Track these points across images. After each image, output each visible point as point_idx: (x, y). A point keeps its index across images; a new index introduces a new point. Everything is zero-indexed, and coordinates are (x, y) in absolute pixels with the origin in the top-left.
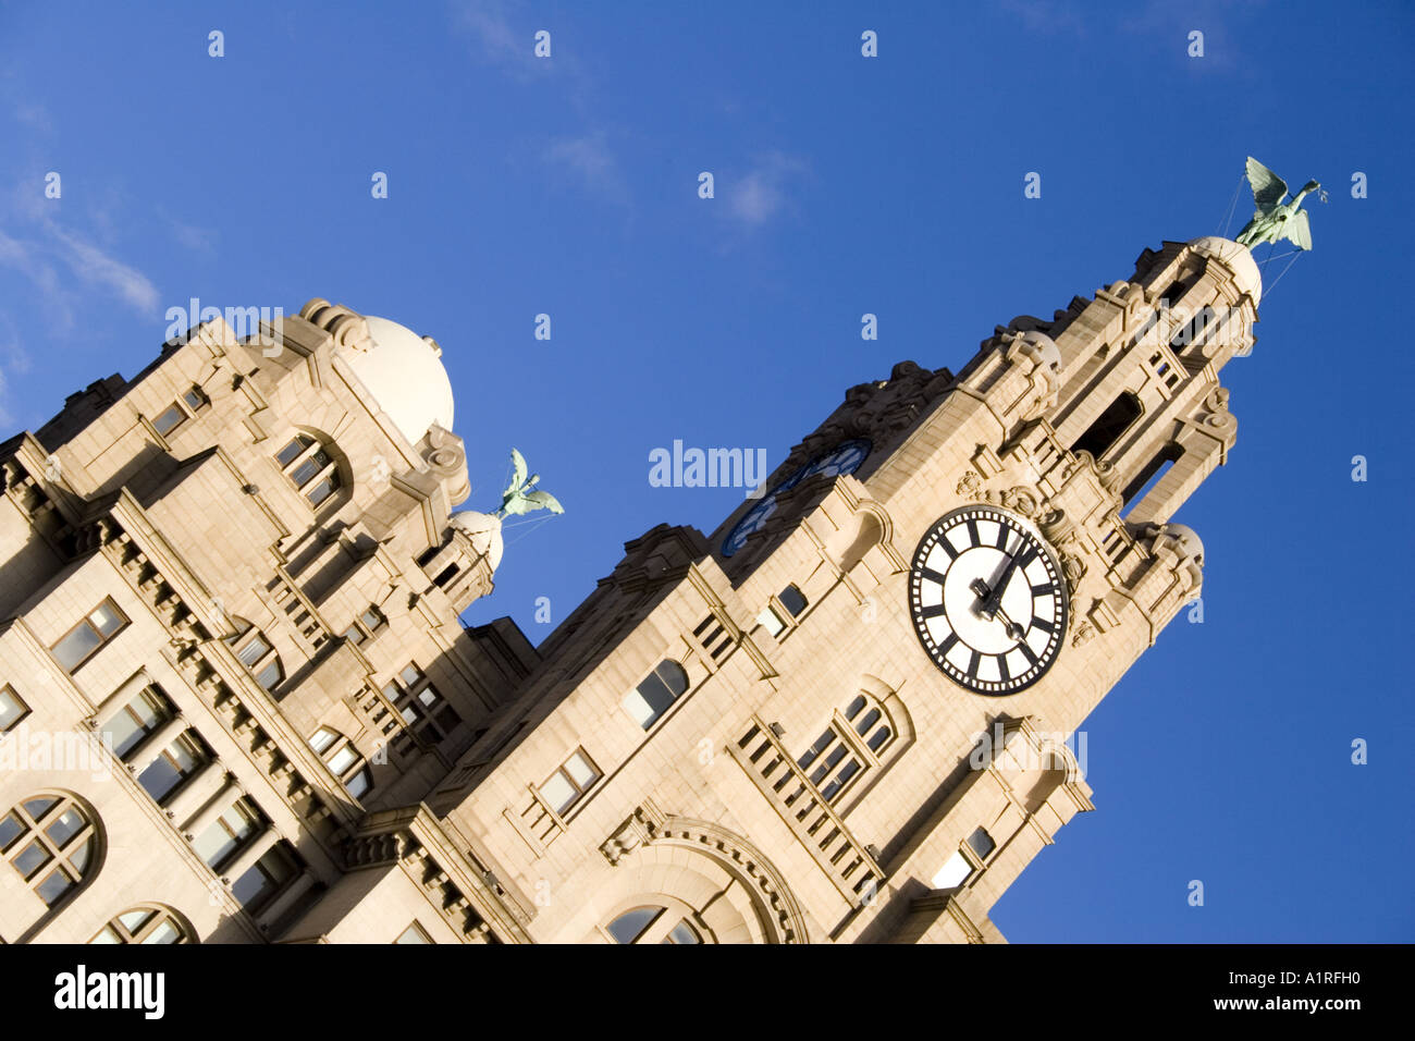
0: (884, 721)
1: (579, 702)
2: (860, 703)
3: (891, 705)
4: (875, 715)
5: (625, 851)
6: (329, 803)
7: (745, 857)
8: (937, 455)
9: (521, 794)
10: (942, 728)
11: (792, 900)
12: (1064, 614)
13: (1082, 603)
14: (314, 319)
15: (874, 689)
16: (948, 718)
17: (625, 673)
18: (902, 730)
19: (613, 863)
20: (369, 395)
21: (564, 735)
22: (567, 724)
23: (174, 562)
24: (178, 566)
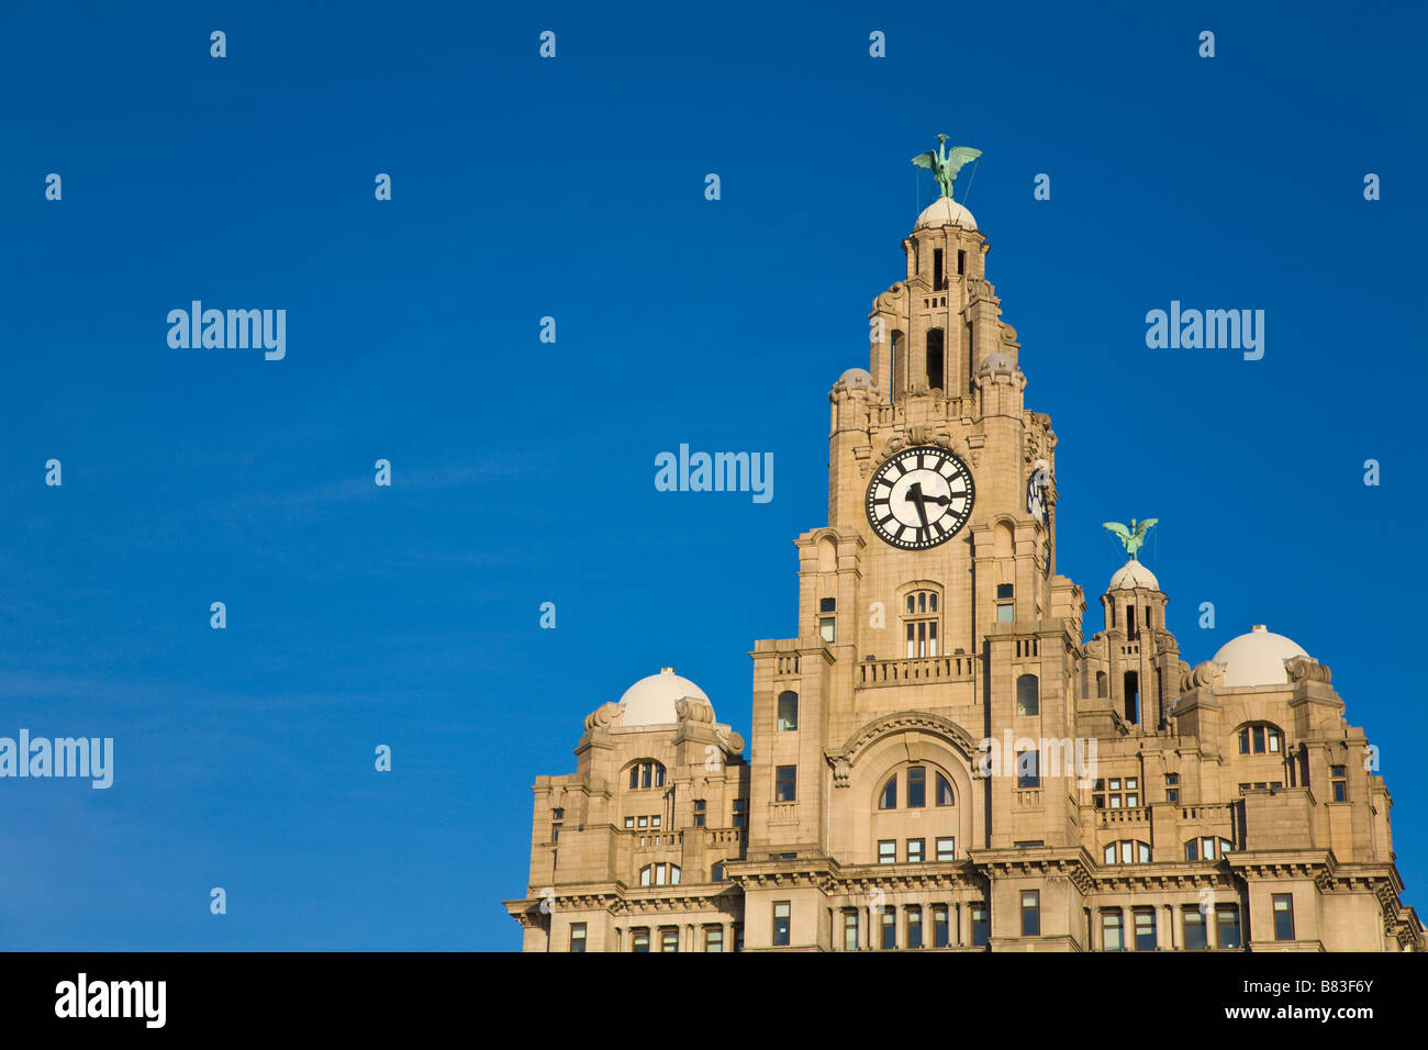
0: (928, 594)
1: (758, 754)
2: (911, 600)
3: (921, 586)
4: (922, 597)
5: (846, 778)
6: (728, 894)
7: (891, 722)
8: (840, 476)
9: (769, 811)
10: (950, 568)
11: (927, 715)
12: (959, 461)
13: (963, 450)
14: (590, 727)
15: (908, 589)
16: (949, 562)
17: (765, 721)
18: (937, 589)
19: (848, 786)
20: (633, 727)
21: (763, 771)
22: (760, 766)
23: (572, 887)
24: (575, 887)
